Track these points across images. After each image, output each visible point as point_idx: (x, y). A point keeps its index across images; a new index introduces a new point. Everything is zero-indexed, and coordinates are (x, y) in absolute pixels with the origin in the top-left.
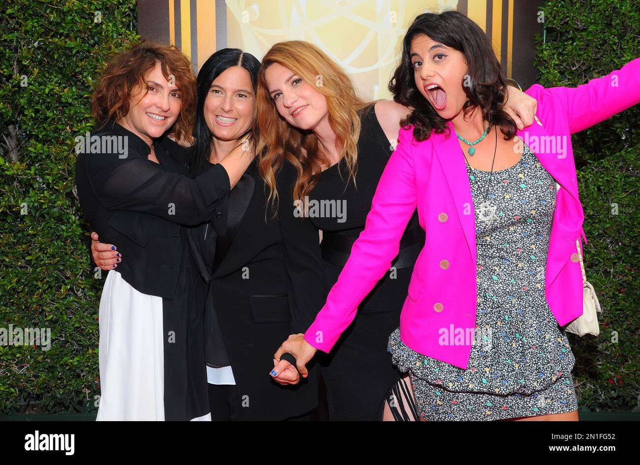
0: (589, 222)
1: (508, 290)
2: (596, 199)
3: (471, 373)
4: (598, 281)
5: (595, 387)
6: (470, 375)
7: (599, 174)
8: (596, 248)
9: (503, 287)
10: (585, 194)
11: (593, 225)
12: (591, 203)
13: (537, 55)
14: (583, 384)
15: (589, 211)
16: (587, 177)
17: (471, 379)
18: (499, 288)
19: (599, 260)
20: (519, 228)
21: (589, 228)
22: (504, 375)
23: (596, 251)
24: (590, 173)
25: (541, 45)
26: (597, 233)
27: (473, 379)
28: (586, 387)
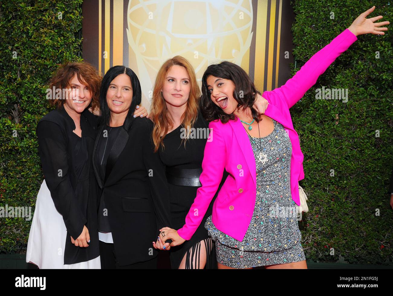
0: (316, 163)
1: (273, 198)
2: (320, 151)
3: (253, 241)
4: (320, 194)
5: (317, 249)
6: (253, 242)
7: (322, 138)
8: (319, 177)
9: (271, 196)
10: (314, 148)
11: (318, 164)
12: (318, 153)
13: (291, 74)
14: (311, 248)
15: (316, 157)
16: (316, 139)
17: (253, 244)
18: (269, 197)
19: (321, 183)
20: (279, 165)
21: (316, 166)
22: (270, 241)
23: (319, 178)
24: (317, 137)
25: (294, 69)
26: (320, 169)
27: (254, 244)
28: (312, 250)
